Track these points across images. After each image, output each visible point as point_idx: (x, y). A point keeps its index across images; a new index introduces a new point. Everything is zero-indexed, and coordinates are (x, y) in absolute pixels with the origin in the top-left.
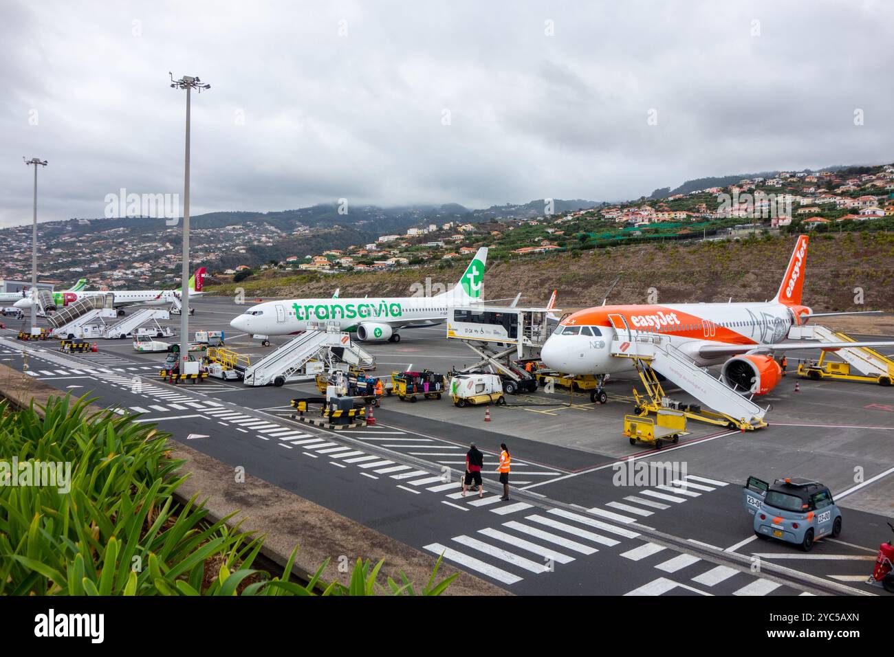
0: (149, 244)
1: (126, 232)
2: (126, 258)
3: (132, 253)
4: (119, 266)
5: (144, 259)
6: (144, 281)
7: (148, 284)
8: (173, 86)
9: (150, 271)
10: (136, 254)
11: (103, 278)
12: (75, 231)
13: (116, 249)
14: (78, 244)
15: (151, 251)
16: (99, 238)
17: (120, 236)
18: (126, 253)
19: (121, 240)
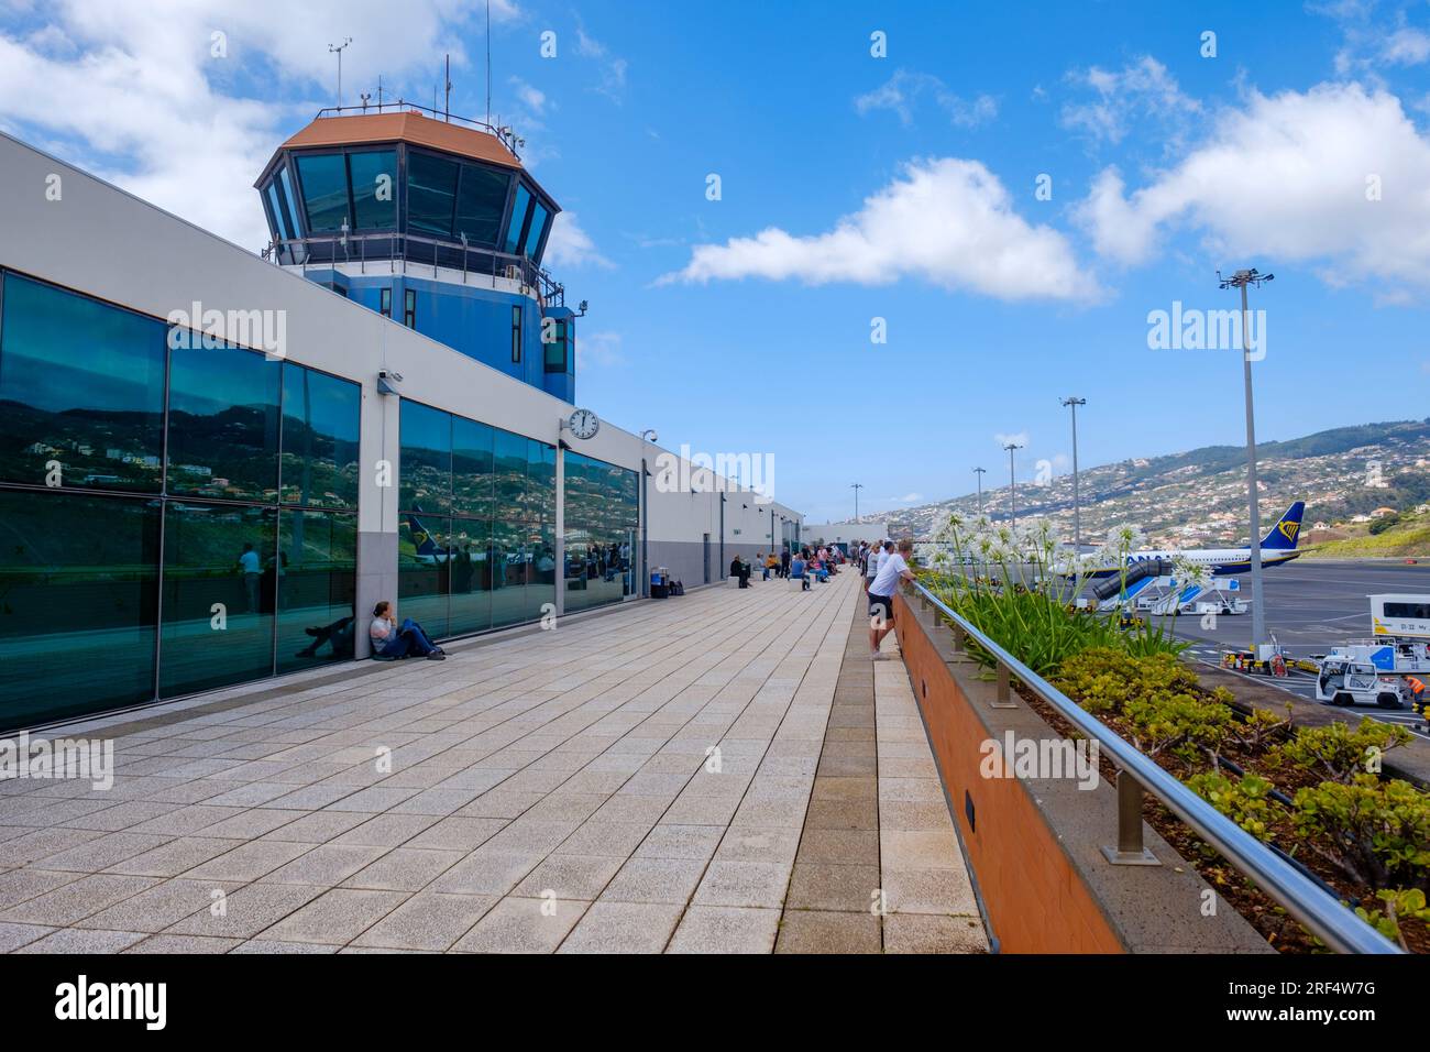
0: (1230, 486)
1: (1198, 471)
2: (1199, 507)
3: (1206, 500)
4: (1190, 519)
5: (1225, 506)
6: (1225, 538)
7: (1232, 543)
8: (1222, 287)
9: (1235, 524)
10: (1212, 500)
11: (1169, 536)
12: (1130, 476)
13: (1183, 497)
14: (1135, 493)
15: (1233, 496)
16: (1163, 482)
17: (1189, 478)
18: (1199, 501)
19: (1190, 483)
